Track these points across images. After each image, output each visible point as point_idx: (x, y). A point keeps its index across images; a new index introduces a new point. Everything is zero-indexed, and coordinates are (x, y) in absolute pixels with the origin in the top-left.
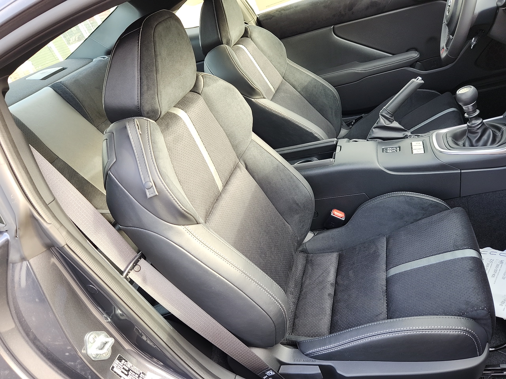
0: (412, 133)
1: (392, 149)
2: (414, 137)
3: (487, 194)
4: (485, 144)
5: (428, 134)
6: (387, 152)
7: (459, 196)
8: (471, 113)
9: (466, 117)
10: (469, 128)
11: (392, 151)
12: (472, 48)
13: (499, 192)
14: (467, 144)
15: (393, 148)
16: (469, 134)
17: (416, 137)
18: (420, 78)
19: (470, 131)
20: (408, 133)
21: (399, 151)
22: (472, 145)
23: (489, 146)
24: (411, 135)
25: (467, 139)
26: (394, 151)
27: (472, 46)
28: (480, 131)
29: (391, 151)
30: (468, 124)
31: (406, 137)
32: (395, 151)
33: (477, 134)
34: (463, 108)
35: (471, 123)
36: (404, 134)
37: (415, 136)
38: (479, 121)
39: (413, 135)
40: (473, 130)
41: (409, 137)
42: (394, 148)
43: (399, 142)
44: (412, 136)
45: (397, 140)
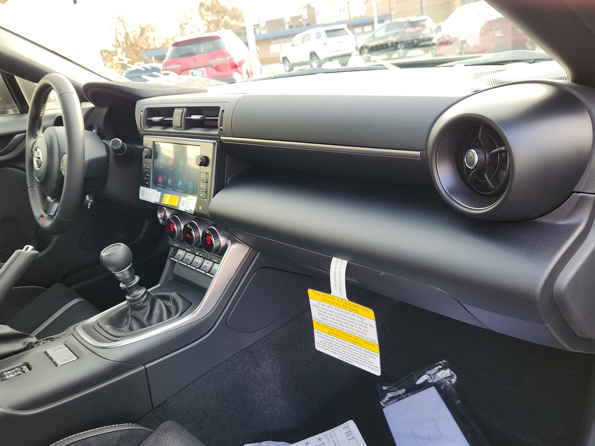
0: (39, 336)
1: (13, 371)
2: (44, 343)
3: (187, 389)
4: (160, 320)
5: (67, 332)
6: (6, 379)
7: (152, 409)
8: (129, 280)
9: (123, 288)
10: (132, 304)
11: (16, 374)
12: (89, 207)
13: (200, 379)
14: (135, 325)
15: (14, 369)
16: (134, 312)
17: (49, 341)
18: (31, 247)
19: (135, 306)
20: (34, 340)
21: (27, 370)
22: (142, 326)
23: (167, 319)
24: (38, 340)
25: (133, 320)
26: (19, 372)
27: (89, 205)
28: (147, 304)
29: (11, 376)
30: (128, 297)
31: (30, 346)
32: (21, 373)
33: (144, 310)
34: (116, 274)
35: (132, 296)
36: (25, 343)
37: (45, 341)
38: (142, 291)
39: (42, 340)
40: (139, 304)
41: (35, 346)
42: (16, 369)
43: (20, 357)
44: (40, 342)
45: (16, 356)
